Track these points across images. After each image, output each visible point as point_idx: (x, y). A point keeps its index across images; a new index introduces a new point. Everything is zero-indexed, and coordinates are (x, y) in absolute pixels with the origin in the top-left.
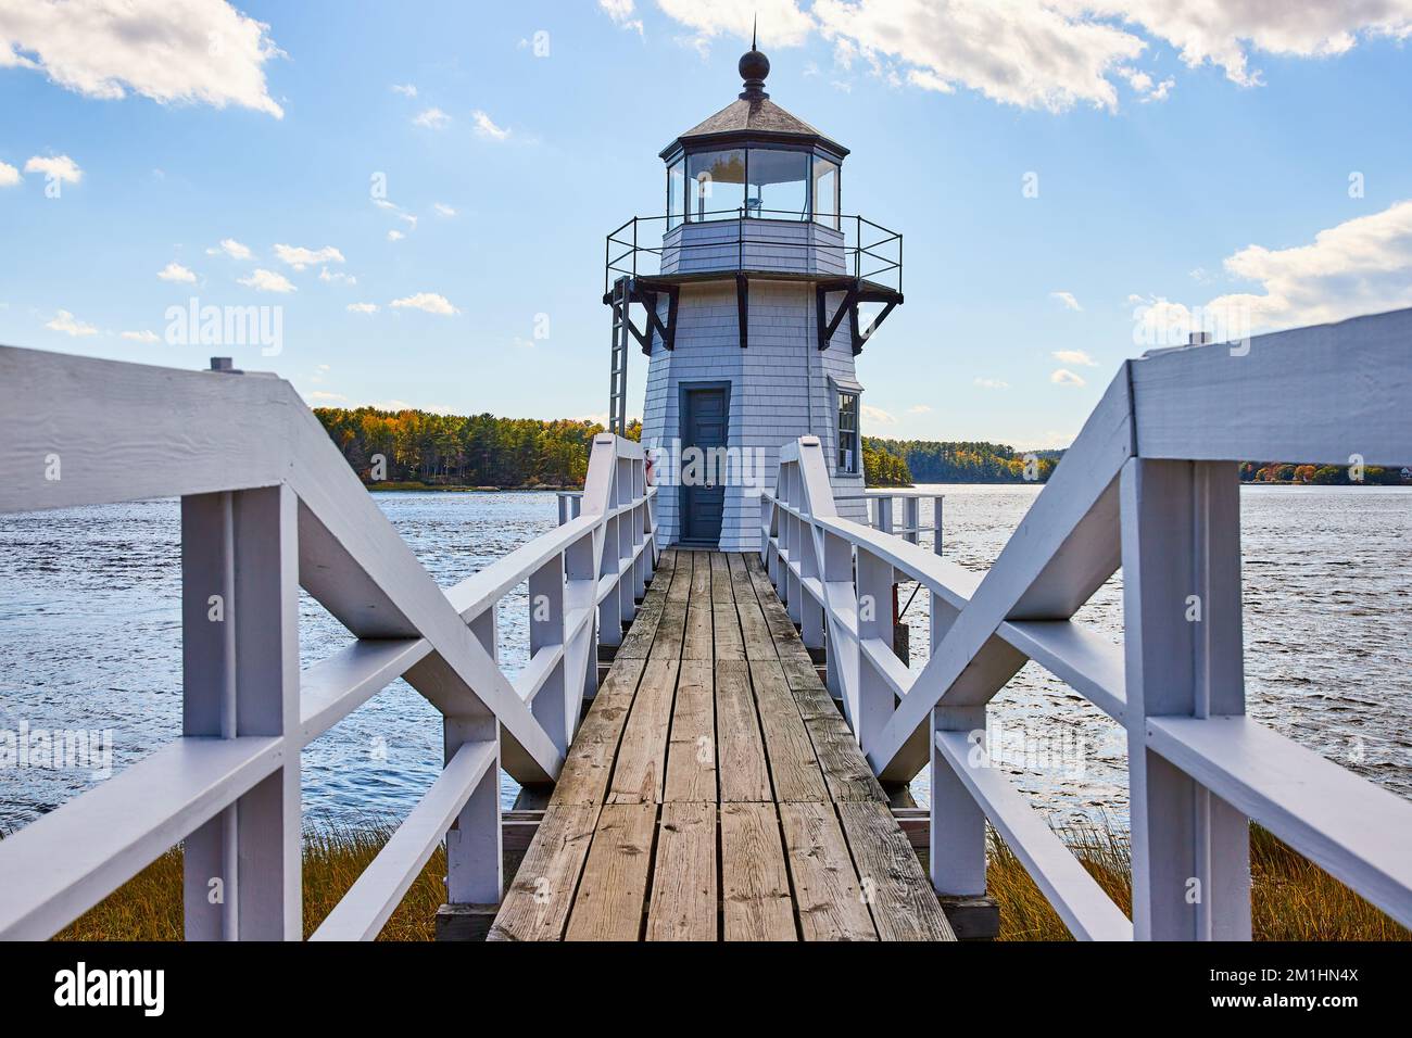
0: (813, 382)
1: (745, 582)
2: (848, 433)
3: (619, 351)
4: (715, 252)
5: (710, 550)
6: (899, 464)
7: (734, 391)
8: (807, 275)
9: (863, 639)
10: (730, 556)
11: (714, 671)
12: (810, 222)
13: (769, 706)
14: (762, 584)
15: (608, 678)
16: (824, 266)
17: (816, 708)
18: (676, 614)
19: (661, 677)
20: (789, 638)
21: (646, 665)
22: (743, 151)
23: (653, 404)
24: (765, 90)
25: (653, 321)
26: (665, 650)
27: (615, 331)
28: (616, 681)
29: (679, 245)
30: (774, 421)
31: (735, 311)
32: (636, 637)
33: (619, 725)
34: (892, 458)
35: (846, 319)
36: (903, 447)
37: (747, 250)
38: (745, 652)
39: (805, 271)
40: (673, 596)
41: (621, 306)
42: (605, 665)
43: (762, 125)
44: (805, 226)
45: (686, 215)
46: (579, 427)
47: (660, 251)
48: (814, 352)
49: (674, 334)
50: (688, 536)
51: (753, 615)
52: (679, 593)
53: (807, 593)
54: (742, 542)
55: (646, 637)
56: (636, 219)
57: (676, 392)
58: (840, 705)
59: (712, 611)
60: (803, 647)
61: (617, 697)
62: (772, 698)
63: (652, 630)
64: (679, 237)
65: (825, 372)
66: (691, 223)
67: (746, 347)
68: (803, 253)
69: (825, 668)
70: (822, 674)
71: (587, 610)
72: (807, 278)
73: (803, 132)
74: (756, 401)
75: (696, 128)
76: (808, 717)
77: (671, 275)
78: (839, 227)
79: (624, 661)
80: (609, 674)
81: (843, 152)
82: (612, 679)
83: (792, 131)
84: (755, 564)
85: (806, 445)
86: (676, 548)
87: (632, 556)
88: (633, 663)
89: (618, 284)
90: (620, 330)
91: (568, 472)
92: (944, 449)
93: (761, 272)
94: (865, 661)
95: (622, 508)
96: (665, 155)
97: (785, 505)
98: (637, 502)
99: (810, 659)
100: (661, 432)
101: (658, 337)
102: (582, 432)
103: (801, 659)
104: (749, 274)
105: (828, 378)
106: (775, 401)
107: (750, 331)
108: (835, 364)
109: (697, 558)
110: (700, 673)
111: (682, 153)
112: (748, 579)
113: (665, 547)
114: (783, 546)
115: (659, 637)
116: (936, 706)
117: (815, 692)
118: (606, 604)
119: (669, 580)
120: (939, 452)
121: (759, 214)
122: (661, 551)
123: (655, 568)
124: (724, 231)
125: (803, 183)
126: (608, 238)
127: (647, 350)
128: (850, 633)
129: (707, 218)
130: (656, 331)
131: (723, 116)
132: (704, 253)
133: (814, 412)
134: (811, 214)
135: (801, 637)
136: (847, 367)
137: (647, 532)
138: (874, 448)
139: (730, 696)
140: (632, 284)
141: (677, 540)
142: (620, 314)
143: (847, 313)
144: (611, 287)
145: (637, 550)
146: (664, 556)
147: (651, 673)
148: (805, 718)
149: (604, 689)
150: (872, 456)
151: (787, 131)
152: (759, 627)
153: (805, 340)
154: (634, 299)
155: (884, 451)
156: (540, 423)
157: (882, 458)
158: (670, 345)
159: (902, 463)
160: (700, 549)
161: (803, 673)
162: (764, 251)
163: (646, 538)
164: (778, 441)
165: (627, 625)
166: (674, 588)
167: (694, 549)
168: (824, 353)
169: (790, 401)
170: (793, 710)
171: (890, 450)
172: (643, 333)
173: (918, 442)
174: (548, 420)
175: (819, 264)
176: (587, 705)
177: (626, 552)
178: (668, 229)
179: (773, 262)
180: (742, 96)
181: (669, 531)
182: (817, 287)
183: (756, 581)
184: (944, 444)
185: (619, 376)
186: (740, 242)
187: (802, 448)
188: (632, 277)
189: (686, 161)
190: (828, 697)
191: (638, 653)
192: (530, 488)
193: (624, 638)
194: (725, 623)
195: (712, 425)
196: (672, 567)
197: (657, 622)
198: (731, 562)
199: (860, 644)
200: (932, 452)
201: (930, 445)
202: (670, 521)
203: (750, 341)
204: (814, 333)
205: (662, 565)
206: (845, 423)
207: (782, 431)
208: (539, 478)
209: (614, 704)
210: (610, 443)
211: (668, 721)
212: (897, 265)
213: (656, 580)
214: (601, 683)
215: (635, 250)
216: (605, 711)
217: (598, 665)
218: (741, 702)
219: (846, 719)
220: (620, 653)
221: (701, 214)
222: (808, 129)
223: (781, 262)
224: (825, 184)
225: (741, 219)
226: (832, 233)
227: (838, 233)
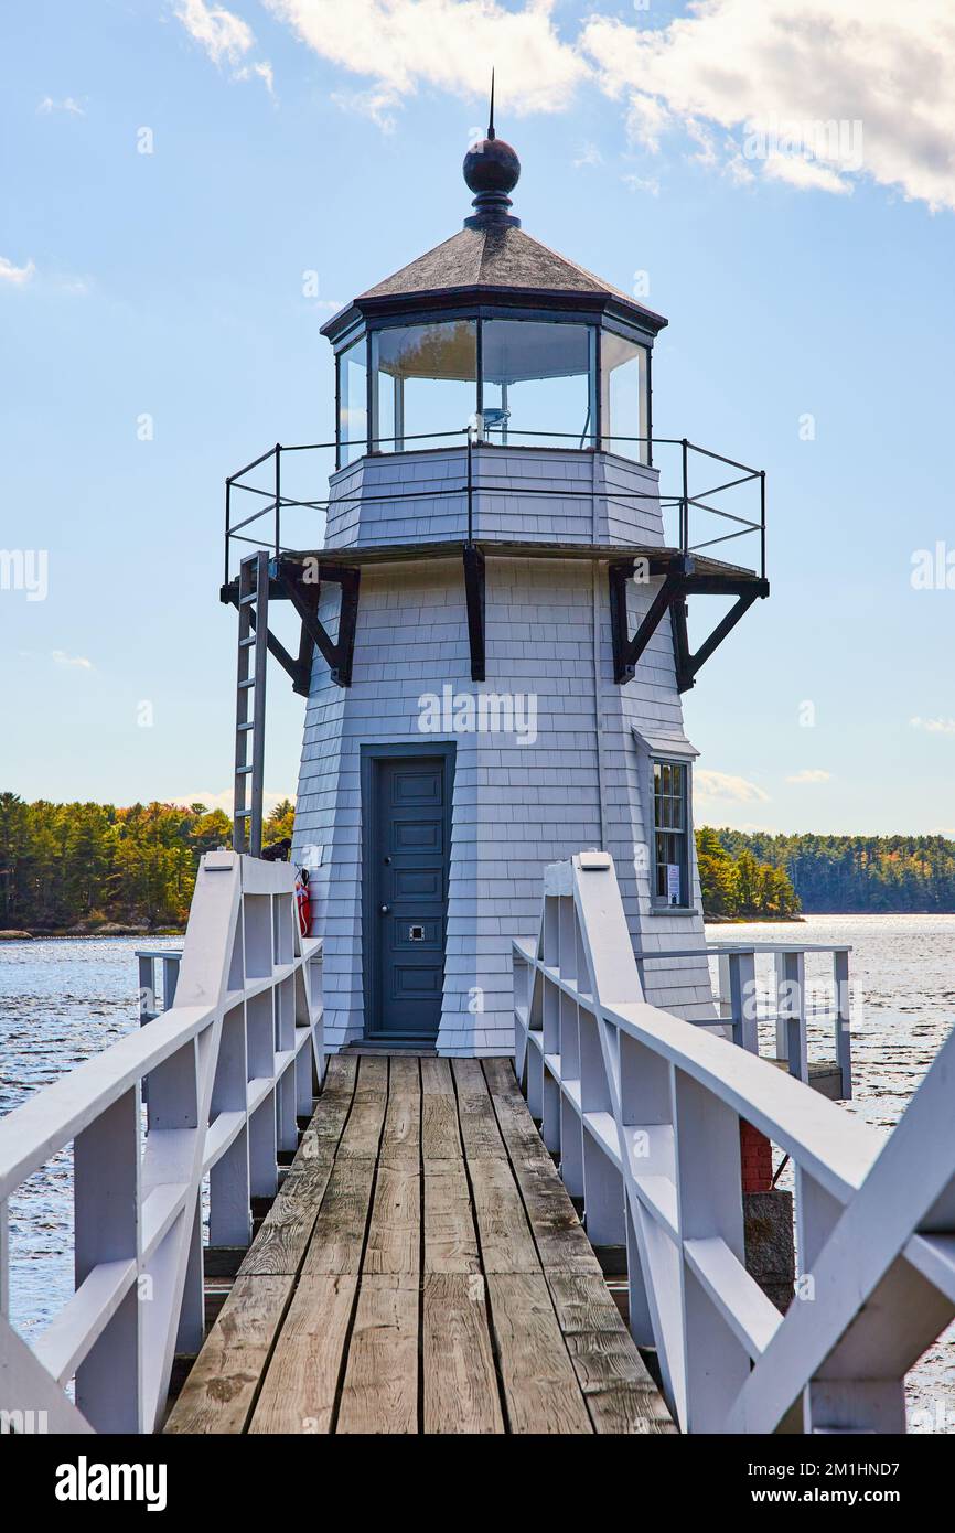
0: (607, 742)
1: (483, 1115)
2: (672, 835)
3: (249, 688)
4: (425, 507)
5: (420, 1053)
6: (776, 878)
7: (461, 760)
8: (592, 547)
9: (688, 1239)
10: (458, 1067)
11: (421, 1295)
12: (597, 450)
13: (521, 1366)
14: (513, 1118)
15: (223, 1314)
16: (620, 532)
17: (607, 1369)
18: (354, 1182)
19: (322, 1310)
20: (561, 1227)
21: (295, 1287)
22: (474, 324)
23: (314, 785)
24: (511, 212)
25: (312, 633)
26: (331, 1256)
27: (243, 651)
28: (238, 1321)
29: (359, 494)
30: (536, 814)
31: (461, 614)
32: (279, 1230)
33: (240, 1411)
34: (763, 868)
35: (664, 626)
36: (782, 846)
37: (483, 503)
38: (480, 1256)
39: (587, 541)
40: (350, 1147)
41: (254, 606)
42: (217, 1288)
43: (510, 273)
44: (587, 458)
45: (371, 440)
46: (182, 818)
47: (325, 506)
48: (607, 688)
49: (351, 657)
50: (381, 1029)
51: (498, 1182)
52: (360, 1142)
53: (592, 1143)
54: (479, 1039)
55: (296, 1230)
56: (279, 448)
57: (355, 763)
58: (652, 1361)
59: (422, 1175)
60: (587, 1246)
61: (239, 1354)
62: (528, 1350)
63: (308, 1215)
64: (358, 480)
65: (626, 724)
66: (379, 455)
67: (482, 679)
68: (583, 508)
69: (625, 1286)
70: (620, 1298)
71: (184, 1188)
72: (593, 553)
73: (581, 287)
74: (502, 777)
75: (387, 281)
76: (592, 1387)
77: (343, 551)
78: (650, 460)
79: (256, 1280)
80: (225, 1307)
81: (653, 324)
82: (231, 1317)
83: (561, 287)
84: (503, 1080)
85: (587, 869)
86: (358, 1051)
87: (273, 1075)
88: (269, 1282)
89: (248, 566)
90: (252, 650)
91: (161, 899)
92: (860, 848)
93: (508, 544)
94: (693, 1285)
95: (253, 986)
96: (332, 331)
97: (554, 973)
98: (281, 972)
99: (599, 1269)
100: (329, 835)
101: (321, 662)
102: (187, 826)
103: (582, 1269)
104: (487, 547)
105: (633, 734)
106: (537, 777)
107: (490, 650)
108: (645, 709)
109: (396, 1069)
110: (394, 1300)
111: (363, 327)
112: (489, 1110)
113: (335, 1050)
114: (553, 1050)
115: (321, 1229)
116: (814, 1380)
117: (606, 1336)
118: (222, 1170)
119: (345, 1113)
120: (849, 856)
121: (505, 439)
122: (329, 1057)
123: (317, 1092)
124: (439, 470)
125: (580, 383)
126: (229, 482)
127: (303, 686)
128: (668, 1228)
129: (409, 446)
130: (318, 652)
131: (436, 261)
132: (405, 509)
133: (608, 797)
134: (598, 437)
135: (585, 1226)
136: (669, 714)
137: (301, 1024)
138: (728, 848)
139: (449, 1347)
140: (272, 567)
141: (359, 1036)
142: (252, 620)
143: (667, 615)
144: (235, 572)
145: (281, 1060)
146: (335, 1067)
147: (304, 1302)
148: (586, 1390)
149: (216, 1338)
150: (725, 864)
151: (551, 286)
152: (508, 1206)
153: (589, 664)
154: (277, 592)
155: (748, 854)
156: (109, 809)
157: (743, 868)
158: (344, 677)
159: (780, 876)
160: (402, 1052)
161: (585, 1299)
162: (512, 504)
163: (300, 1036)
164: (545, 851)
165: (262, 1206)
166: (352, 1132)
167: (391, 1052)
168: (625, 689)
169: (565, 778)
170: (565, 1373)
171: (758, 851)
172: (295, 654)
173: (810, 838)
174: (123, 804)
175: (613, 528)
176: (181, 1369)
177: (260, 1066)
178: (338, 466)
179: (531, 524)
180: (470, 223)
181: (344, 1020)
182: (611, 569)
183: (505, 1114)
184: (859, 840)
185: (250, 734)
186: (469, 489)
187: (580, 875)
188: (273, 554)
189: (369, 341)
190: (630, 1347)
191: (279, 1263)
192: (91, 931)
193: (255, 1234)
194: (446, 1201)
195: (423, 823)
196: (349, 1089)
197: (318, 1199)
198: (459, 1076)
199: (683, 1250)
200: (836, 855)
201: (832, 842)
202: (346, 1001)
203: (490, 667)
204: (605, 652)
205: (332, 1084)
206: (666, 817)
207: (550, 832)
208: (108, 913)
209: (233, 1369)
210: (230, 869)
211: (331, 1401)
212: (757, 527)
213: (320, 1114)
214: (210, 1322)
215: (278, 505)
216: (214, 1384)
217: (206, 1288)
218: (468, 1359)
219: (663, 1390)
220: (248, 1264)
221: (399, 439)
222: (589, 283)
223: (546, 525)
224: (623, 380)
225: (471, 446)
226: (638, 469)
227: (648, 468)
